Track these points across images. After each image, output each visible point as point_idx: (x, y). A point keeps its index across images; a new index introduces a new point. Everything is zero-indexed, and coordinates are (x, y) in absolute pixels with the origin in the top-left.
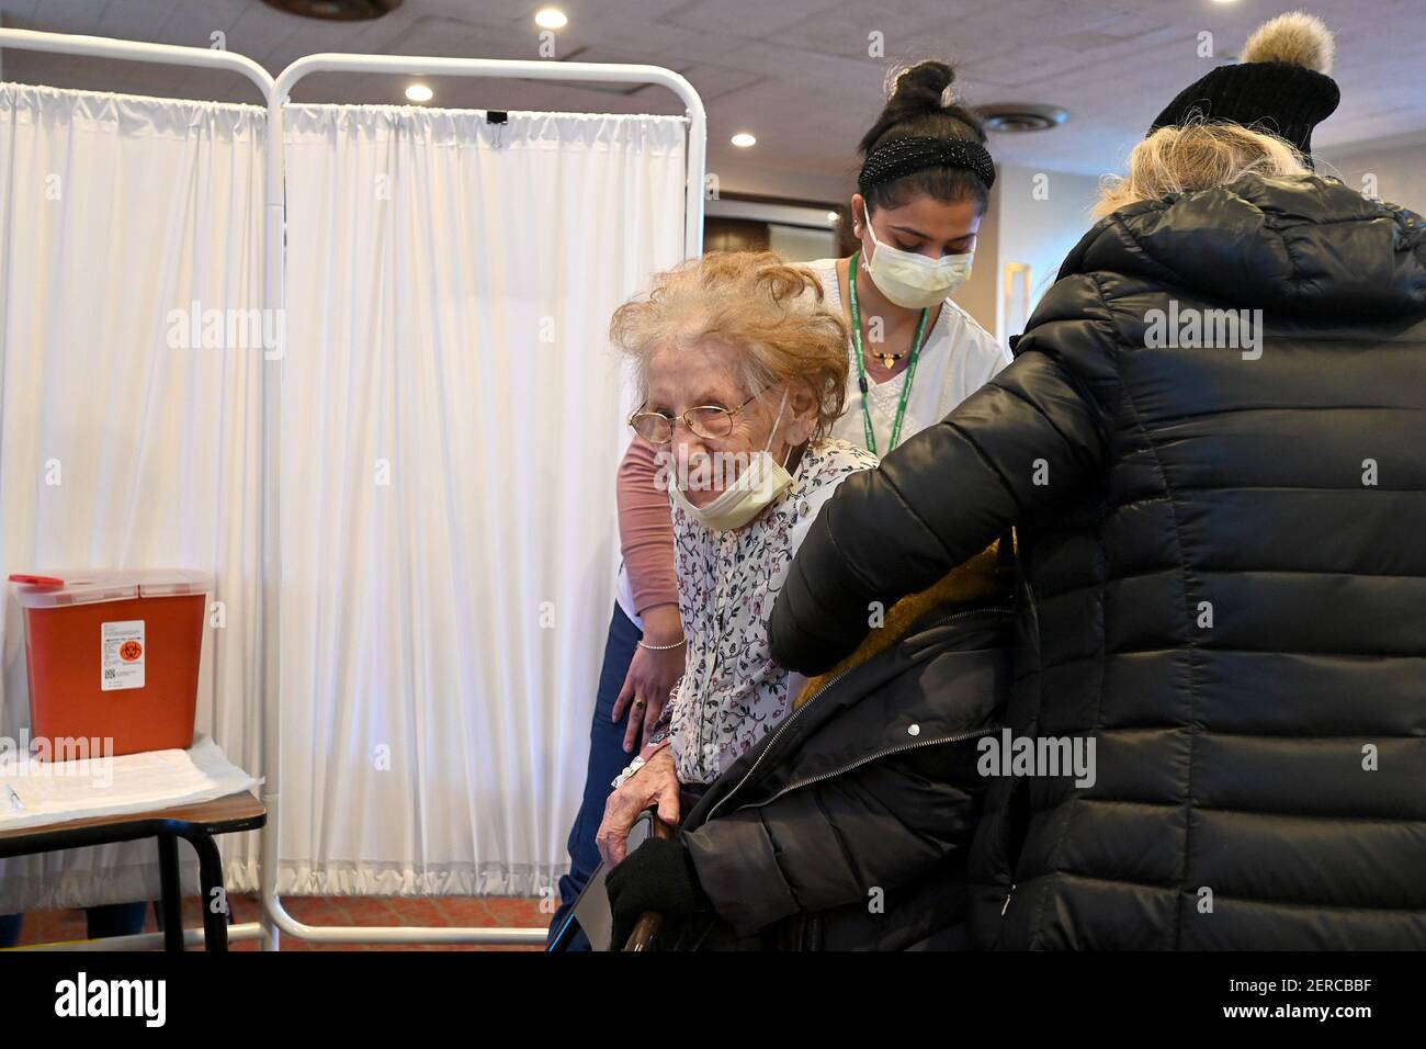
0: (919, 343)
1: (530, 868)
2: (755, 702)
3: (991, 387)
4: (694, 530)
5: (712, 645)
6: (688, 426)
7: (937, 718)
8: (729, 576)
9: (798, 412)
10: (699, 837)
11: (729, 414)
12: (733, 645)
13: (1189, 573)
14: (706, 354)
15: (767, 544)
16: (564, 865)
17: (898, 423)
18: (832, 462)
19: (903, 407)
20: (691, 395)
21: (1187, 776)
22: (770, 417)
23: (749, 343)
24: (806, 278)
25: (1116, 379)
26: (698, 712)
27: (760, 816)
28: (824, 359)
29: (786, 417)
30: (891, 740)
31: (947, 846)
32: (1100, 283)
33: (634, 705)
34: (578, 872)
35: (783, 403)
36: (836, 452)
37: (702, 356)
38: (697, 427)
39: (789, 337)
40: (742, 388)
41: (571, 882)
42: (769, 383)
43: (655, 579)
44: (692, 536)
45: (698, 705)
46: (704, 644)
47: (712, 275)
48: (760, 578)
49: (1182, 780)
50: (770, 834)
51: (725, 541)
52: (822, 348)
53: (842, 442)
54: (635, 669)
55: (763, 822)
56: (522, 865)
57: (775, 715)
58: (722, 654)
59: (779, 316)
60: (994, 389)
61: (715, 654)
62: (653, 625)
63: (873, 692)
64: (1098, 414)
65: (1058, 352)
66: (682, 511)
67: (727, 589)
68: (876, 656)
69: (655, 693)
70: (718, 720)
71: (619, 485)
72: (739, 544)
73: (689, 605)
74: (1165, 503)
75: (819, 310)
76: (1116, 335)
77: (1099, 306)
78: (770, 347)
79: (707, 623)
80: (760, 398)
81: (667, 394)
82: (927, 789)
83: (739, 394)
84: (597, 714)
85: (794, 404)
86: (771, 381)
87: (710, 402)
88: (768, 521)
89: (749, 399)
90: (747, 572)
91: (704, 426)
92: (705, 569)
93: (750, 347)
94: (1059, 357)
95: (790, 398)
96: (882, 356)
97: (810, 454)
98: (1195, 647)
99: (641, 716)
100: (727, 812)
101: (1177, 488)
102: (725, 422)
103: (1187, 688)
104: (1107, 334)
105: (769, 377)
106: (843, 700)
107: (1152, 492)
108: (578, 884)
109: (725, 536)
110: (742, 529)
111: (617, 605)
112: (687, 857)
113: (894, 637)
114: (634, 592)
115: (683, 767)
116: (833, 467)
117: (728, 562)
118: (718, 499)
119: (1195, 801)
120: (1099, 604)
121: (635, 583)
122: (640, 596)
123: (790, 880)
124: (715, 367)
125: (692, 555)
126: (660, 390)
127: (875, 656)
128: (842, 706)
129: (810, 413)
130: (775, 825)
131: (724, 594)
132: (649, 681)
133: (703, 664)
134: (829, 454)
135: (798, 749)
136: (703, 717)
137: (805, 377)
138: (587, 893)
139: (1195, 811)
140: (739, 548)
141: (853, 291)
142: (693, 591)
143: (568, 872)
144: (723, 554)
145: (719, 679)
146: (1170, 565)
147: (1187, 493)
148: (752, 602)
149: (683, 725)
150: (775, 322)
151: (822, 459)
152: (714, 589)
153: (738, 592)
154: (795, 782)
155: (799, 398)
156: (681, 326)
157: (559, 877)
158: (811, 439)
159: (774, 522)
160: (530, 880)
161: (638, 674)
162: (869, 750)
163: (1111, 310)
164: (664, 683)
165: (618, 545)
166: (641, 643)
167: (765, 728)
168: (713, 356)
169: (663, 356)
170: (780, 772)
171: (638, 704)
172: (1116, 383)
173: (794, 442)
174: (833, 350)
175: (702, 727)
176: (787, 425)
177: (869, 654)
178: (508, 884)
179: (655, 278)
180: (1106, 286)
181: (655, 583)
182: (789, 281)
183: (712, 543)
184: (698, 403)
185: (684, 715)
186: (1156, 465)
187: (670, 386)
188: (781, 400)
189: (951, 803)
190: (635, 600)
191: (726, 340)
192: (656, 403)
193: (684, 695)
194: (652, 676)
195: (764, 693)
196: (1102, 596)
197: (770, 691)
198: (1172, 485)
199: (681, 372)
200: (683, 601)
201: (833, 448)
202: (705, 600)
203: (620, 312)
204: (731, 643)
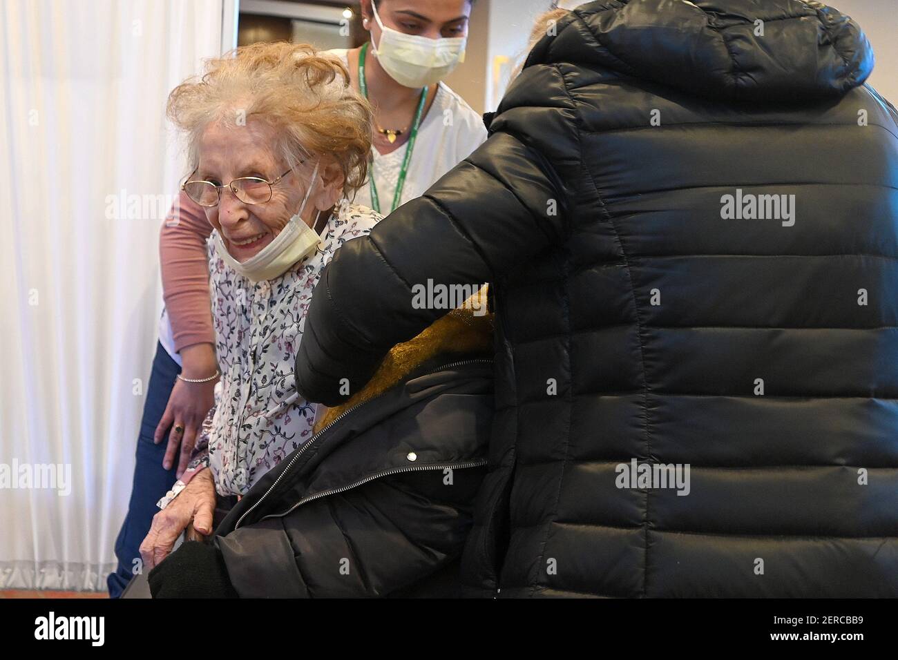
0: (418, 121)
1: (82, 567)
2: (286, 423)
3: (467, 164)
4: (232, 278)
5: (246, 376)
6: (233, 194)
7: (432, 448)
8: (262, 318)
9: (326, 182)
10: (230, 541)
11: (269, 185)
12: (265, 377)
13: (644, 328)
14: (251, 132)
15: (296, 292)
16: (111, 565)
17: (399, 189)
18: (355, 224)
19: (403, 175)
20: (236, 167)
21: (645, 503)
22: (304, 188)
23: (287, 124)
24: (336, 67)
25: (577, 159)
26: (234, 434)
27: (282, 524)
28: (352, 139)
29: (317, 185)
30: (392, 463)
31: (441, 556)
32: (563, 74)
33: (173, 430)
34: (123, 570)
35: (314, 176)
36: (358, 216)
37: (248, 134)
38: (241, 194)
39: (322, 120)
40: (281, 161)
41: (118, 580)
42: (303, 158)
43: (192, 322)
44: (229, 283)
45: (234, 428)
46: (239, 376)
47: (257, 64)
48: (288, 321)
49: (642, 506)
50: (291, 540)
51: (259, 288)
52: (350, 129)
53: (362, 207)
54: (175, 399)
55: (285, 530)
56: (75, 564)
57: (303, 434)
58: (256, 384)
59: (314, 101)
60: (470, 167)
61: (249, 384)
62: (191, 361)
63: (379, 423)
64: (561, 189)
65: (527, 135)
66: (222, 262)
67: (260, 329)
68: (386, 391)
69: (191, 420)
70: (252, 439)
71: (162, 241)
72: (271, 291)
73: (224, 342)
74: (624, 269)
75: (346, 95)
76: (578, 122)
77: (563, 95)
78: (305, 127)
79: (242, 359)
80: (296, 171)
81: (217, 165)
82: (427, 507)
83: (278, 167)
84: (141, 437)
85: (324, 174)
86: (306, 155)
87: (253, 173)
88: (298, 273)
89: (286, 172)
90: (277, 314)
91: (247, 193)
92: (240, 312)
93: (288, 127)
94: (528, 139)
95: (320, 171)
96: (385, 132)
97: (336, 216)
98: (650, 391)
99: (179, 439)
100: (254, 521)
101: (633, 255)
102: (266, 190)
103: (642, 427)
104: (570, 120)
105: (303, 152)
106: (355, 428)
107: (611, 259)
108: (123, 581)
109: (259, 284)
110: (276, 279)
111: (159, 344)
112: (220, 558)
113: (400, 377)
114: (174, 333)
115: (222, 482)
116: (357, 228)
117: (261, 306)
118: (257, 256)
119: (652, 525)
120: (565, 352)
121: (175, 325)
122: (179, 337)
123: (307, 579)
124: (257, 144)
125: (227, 299)
126: (210, 162)
127: (384, 391)
128: (352, 433)
129: (336, 183)
130: (295, 532)
131: (257, 333)
132: (186, 410)
133: (238, 393)
134: (352, 217)
135: (315, 467)
136: (239, 438)
137: (335, 154)
138: (131, 589)
139: (652, 532)
140: (272, 294)
141: (362, 76)
142: (227, 330)
143: (114, 570)
144: (257, 299)
145: (253, 405)
146: (628, 321)
147: (641, 260)
148: (282, 341)
149: (219, 444)
150: (311, 106)
151: (346, 222)
152: (248, 328)
153: (268, 332)
154: (310, 495)
155: (328, 171)
156: (228, 107)
157: (107, 575)
158: (336, 204)
159: (304, 273)
160: (82, 576)
161: (177, 403)
162: (374, 471)
163: (574, 99)
164: (200, 410)
165: (160, 292)
166: (180, 377)
167: (294, 445)
168: (256, 134)
169: (213, 133)
170: (298, 487)
171: (178, 429)
172: (578, 163)
173: (323, 207)
174: (358, 130)
175: (238, 447)
176: (318, 193)
177: (379, 390)
178: (63, 580)
179: (206, 63)
180: (569, 76)
181: (193, 326)
182: (322, 70)
183: (247, 289)
184: (244, 174)
185: (220, 437)
186: (615, 235)
187: (218, 157)
188: (313, 173)
189: (445, 520)
190: (176, 339)
191: (268, 120)
192: (205, 172)
193: (219, 419)
194: (189, 406)
195: (294, 414)
196: (567, 344)
197: (300, 413)
198: (629, 253)
199: (228, 146)
200: (219, 338)
201: (355, 212)
202: (240, 338)
203: (175, 93)
204: (262, 375)
